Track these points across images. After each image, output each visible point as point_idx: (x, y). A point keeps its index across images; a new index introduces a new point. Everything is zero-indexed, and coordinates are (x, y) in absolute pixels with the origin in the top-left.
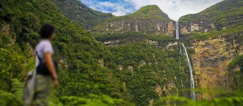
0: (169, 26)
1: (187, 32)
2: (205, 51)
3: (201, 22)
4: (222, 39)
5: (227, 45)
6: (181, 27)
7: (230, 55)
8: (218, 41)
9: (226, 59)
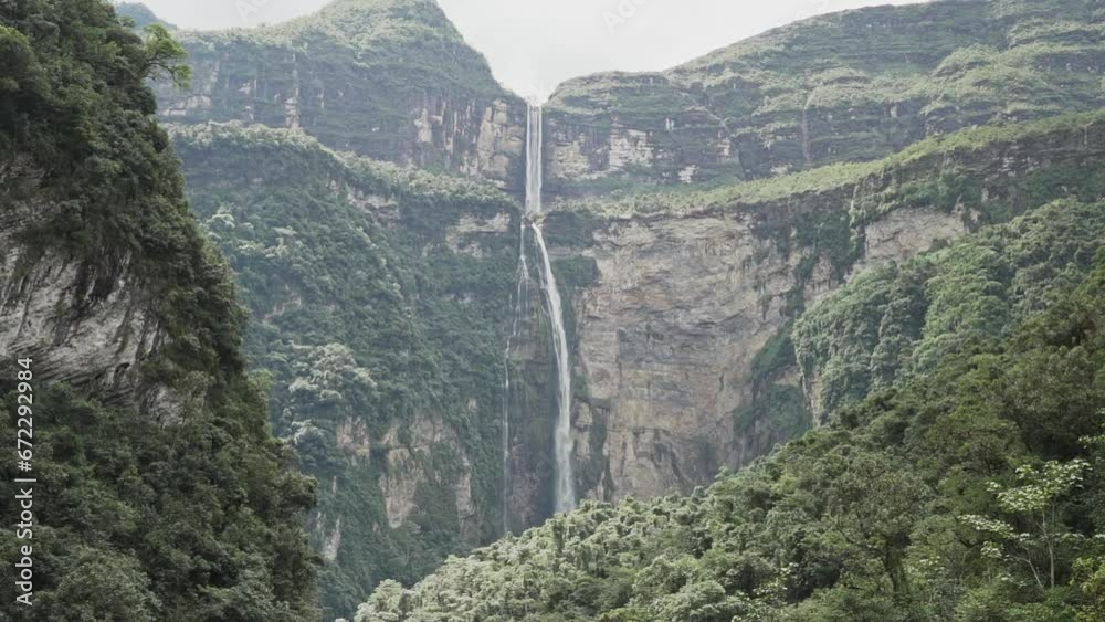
0: (486, 124)
1: (583, 171)
2: (652, 280)
3: (669, 125)
4: (739, 220)
5: (760, 257)
6: (559, 144)
7: (766, 308)
8: (719, 229)
9: (749, 329)
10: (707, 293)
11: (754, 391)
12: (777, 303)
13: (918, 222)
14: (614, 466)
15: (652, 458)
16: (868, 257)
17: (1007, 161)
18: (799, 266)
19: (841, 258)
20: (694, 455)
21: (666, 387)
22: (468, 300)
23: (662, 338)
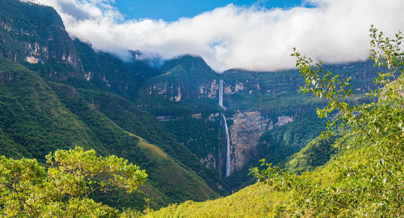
0: (212, 85)
1: (230, 92)
3: (247, 81)
4: (258, 113)
5: (261, 119)
6: (226, 87)
7: (262, 128)
8: (255, 114)
9: (259, 132)
10: (252, 125)
11: (260, 143)
12: (264, 128)
13: (286, 118)
14: (236, 155)
15: (242, 153)
16: (278, 122)
17: (300, 109)
18: (268, 122)
19: (274, 122)
20: (250, 153)
21: (245, 141)
22: (212, 129)
23: (244, 132)
